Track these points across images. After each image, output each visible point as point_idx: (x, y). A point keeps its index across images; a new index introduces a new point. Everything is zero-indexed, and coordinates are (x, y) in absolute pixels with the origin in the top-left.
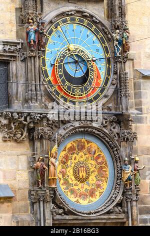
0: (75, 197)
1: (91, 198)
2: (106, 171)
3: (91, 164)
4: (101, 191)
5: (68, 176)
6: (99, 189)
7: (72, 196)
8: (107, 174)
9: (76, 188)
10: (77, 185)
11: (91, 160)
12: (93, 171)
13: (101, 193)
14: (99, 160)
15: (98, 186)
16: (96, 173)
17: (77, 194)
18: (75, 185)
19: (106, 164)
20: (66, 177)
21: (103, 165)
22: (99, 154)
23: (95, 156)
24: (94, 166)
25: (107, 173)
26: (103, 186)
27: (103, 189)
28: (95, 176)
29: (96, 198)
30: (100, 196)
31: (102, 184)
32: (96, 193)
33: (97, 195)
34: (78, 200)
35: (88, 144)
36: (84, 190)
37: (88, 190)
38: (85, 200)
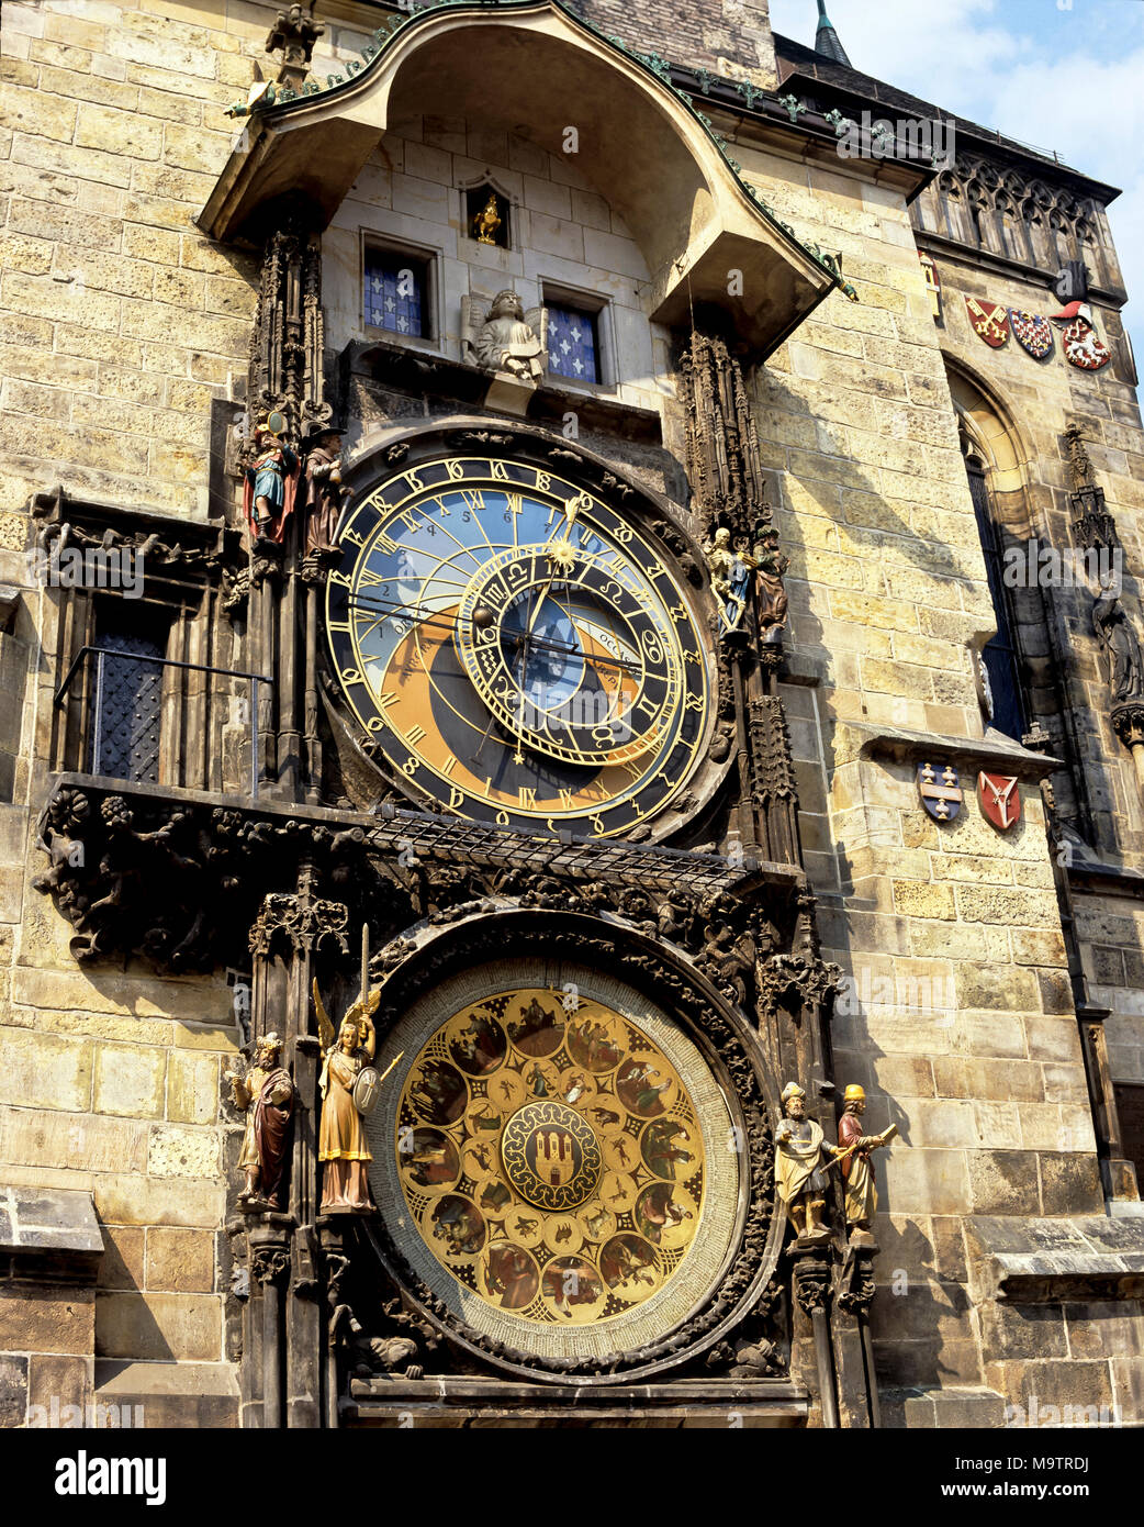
0: (642, 1065)
2: (423, 1087)
3: (485, 1167)
4: (487, 1014)
5: (634, 1175)
8: (425, 1070)
9: (614, 1104)
10: (601, 1112)
11: (475, 1184)
13: (499, 1007)
16: (475, 1107)
17: (623, 1074)
18: (614, 1118)
20: (649, 1178)
21: (423, 1123)
22: (423, 1183)
23: (449, 1189)
24: (470, 1144)
25: (419, 1077)
26: (470, 1032)
27: (473, 1017)
28: (485, 1094)
29: (534, 1001)
30: (505, 999)
31: (465, 1042)
32: (519, 1024)
33: (523, 1011)
34: (632, 1049)
35: (471, 1268)
36: (577, 1070)
37: (552, 1059)
38: (592, 1027)
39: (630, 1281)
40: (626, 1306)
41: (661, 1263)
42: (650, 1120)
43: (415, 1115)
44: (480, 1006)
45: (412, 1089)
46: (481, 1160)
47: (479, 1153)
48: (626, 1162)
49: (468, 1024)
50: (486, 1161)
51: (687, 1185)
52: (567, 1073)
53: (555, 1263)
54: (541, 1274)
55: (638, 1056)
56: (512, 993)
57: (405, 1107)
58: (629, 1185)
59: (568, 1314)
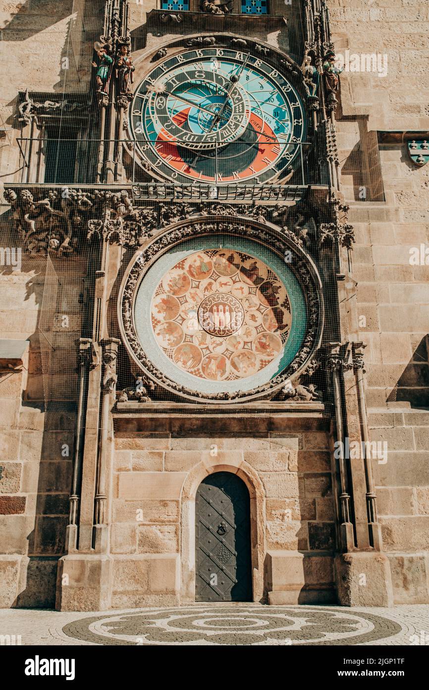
0: (190, 266)
1: (164, 296)
2: (185, 363)
3: (221, 344)
4: (159, 327)
5: (234, 282)
6: (166, 325)
7: (198, 264)
8: (178, 360)
9: (205, 282)
10: (206, 288)
11: (227, 350)
12: (204, 339)
13: (156, 322)
14: (213, 366)
15: (171, 329)
16: (196, 343)
17: (193, 275)
18: (210, 284)
19: (197, 373)
21: (200, 367)
22: (224, 372)
23: (228, 362)
24: (211, 347)
25: (180, 364)
26: (164, 337)
27: (158, 334)
28: (192, 336)
29: (156, 306)
30: (153, 318)
31: (169, 340)
32: (164, 315)
33: (159, 312)
34: (183, 268)
35: (262, 361)
36: (187, 294)
37: (181, 304)
38: (171, 283)
39: (277, 296)
40: (287, 300)
41: (273, 280)
42: (213, 269)
43: (196, 369)
44: (154, 330)
45: (185, 367)
46: (218, 345)
47: (215, 345)
48: (228, 284)
49: (161, 336)
50: (218, 342)
51: (243, 261)
52: (188, 300)
53: (264, 324)
54: (268, 332)
55: (186, 266)
56: (151, 314)
57: (191, 373)
58: (238, 285)
59: (287, 325)
